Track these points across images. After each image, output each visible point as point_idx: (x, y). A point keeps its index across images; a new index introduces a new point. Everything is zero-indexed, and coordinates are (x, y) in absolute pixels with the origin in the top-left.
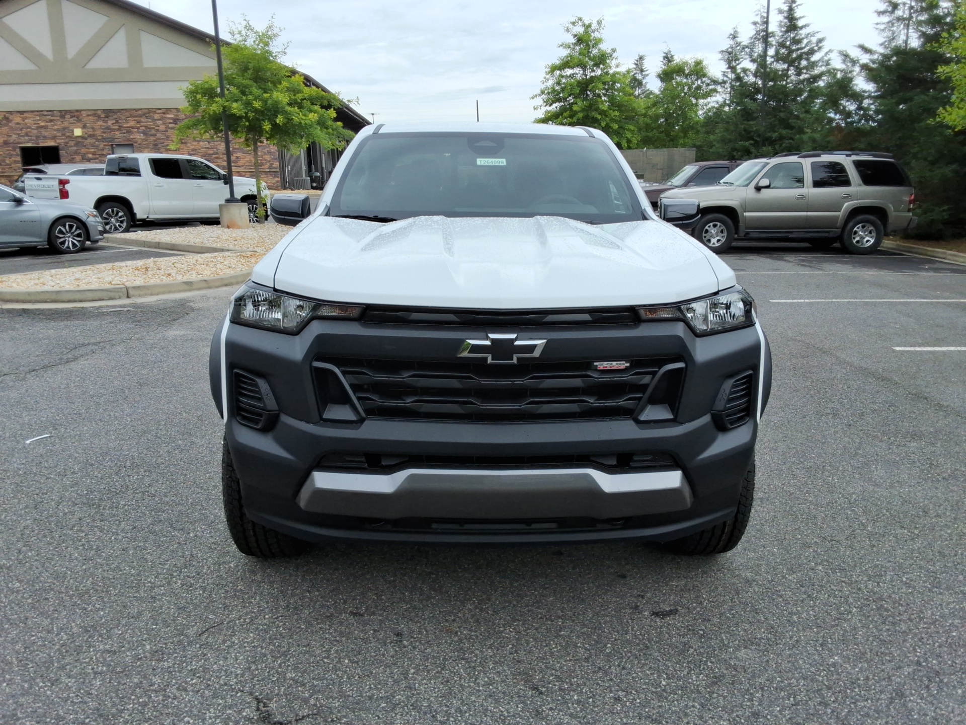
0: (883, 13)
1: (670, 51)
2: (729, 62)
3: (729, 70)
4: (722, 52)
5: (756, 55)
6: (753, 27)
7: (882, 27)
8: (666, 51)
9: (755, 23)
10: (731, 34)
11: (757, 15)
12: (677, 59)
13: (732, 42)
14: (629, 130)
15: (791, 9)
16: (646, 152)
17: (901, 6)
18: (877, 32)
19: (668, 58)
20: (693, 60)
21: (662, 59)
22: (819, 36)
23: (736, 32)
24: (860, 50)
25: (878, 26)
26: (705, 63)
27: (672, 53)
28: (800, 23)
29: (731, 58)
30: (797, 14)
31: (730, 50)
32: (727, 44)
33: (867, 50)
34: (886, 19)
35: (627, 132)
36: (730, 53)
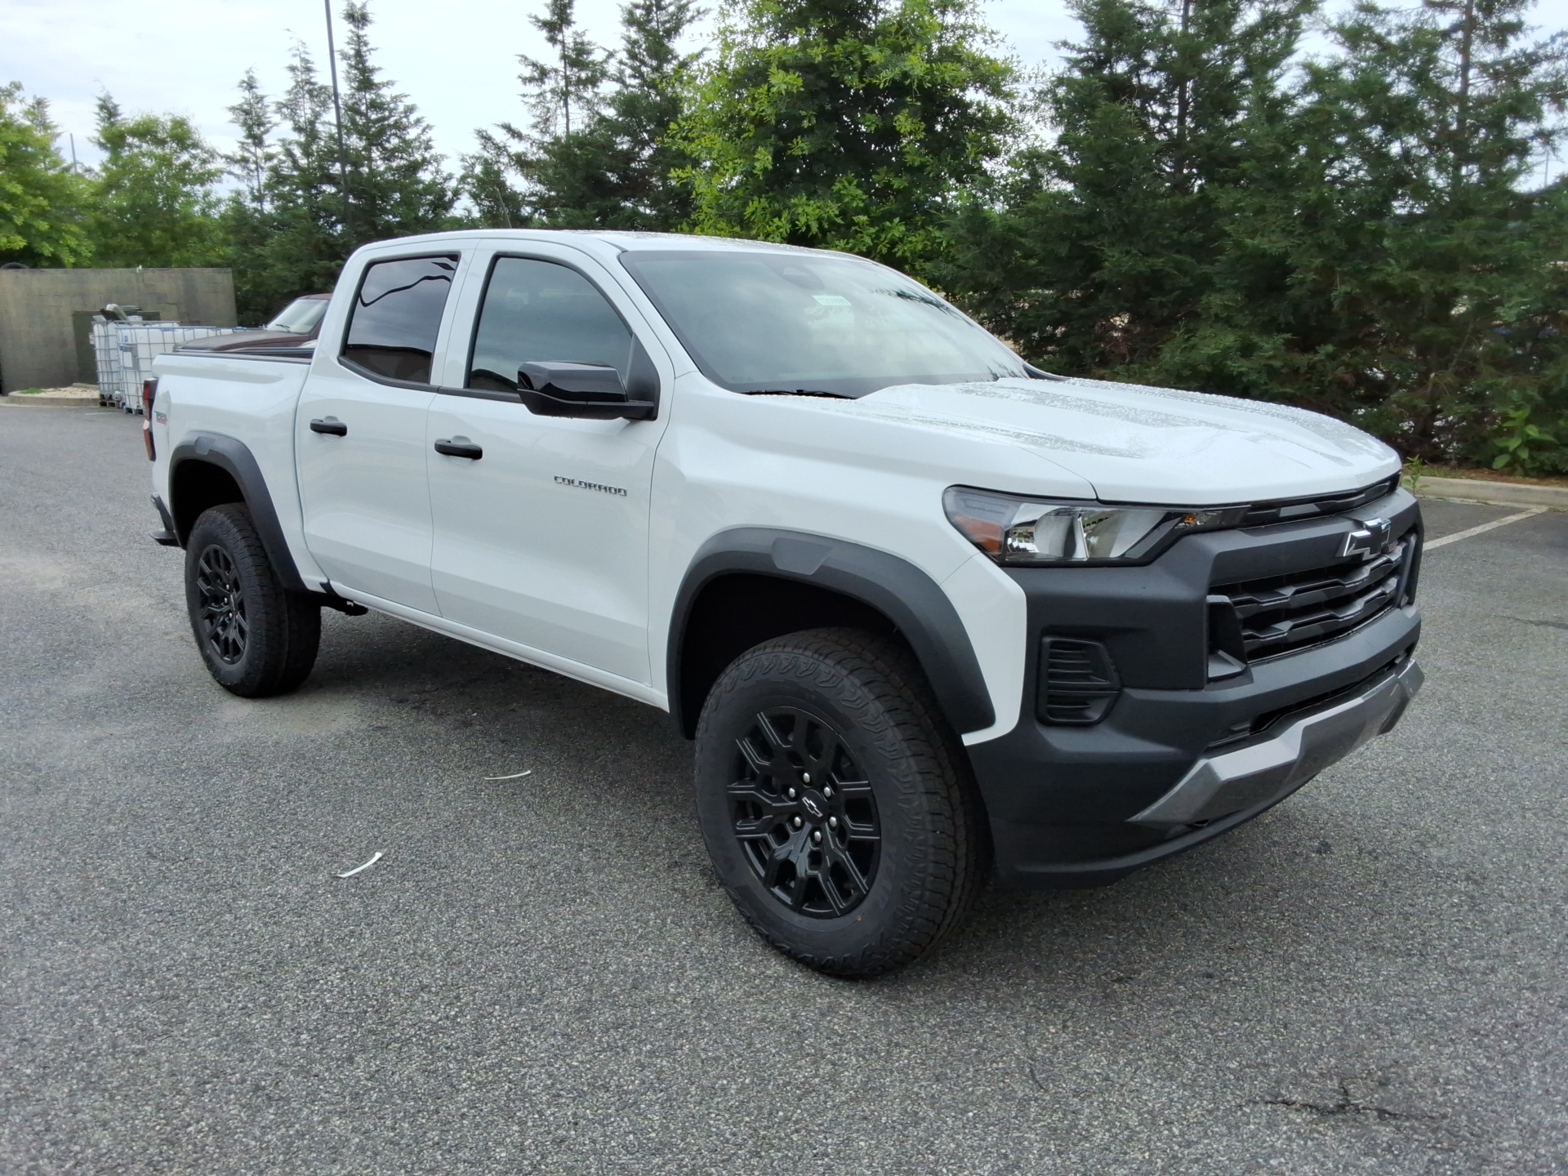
0: (531, 80)
1: (110, 98)
2: (250, 128)
3: (250, 141)
4: (233, 109)
5: (302, 120)
6: (291, 74)
7: (533, 101)
8: (102, 95)
9: (293, 69)
10: (244, 82)
11: (295, 56)
12: (130, 114)
13: (247, 94)
14: (69, 232)
15: (359, 54)
16: (142, 273)
17: (552, 75)
18: (526, 108)
19: (108, 111)
20: (169, 117)
21: (97, 110)
22: (408, 102)
23: (251, 78)
24: (504, 131)
25: (526, 99)
26: (192, 123)
27: (115, 101)
28: (377, 78)
29: (253, 122)
30: (371, 62)
31: (245, 107)
32: (239, 97)
33: (516, 134)
34: (533, 89)
35: (67, 236)
36: (247, 113)
